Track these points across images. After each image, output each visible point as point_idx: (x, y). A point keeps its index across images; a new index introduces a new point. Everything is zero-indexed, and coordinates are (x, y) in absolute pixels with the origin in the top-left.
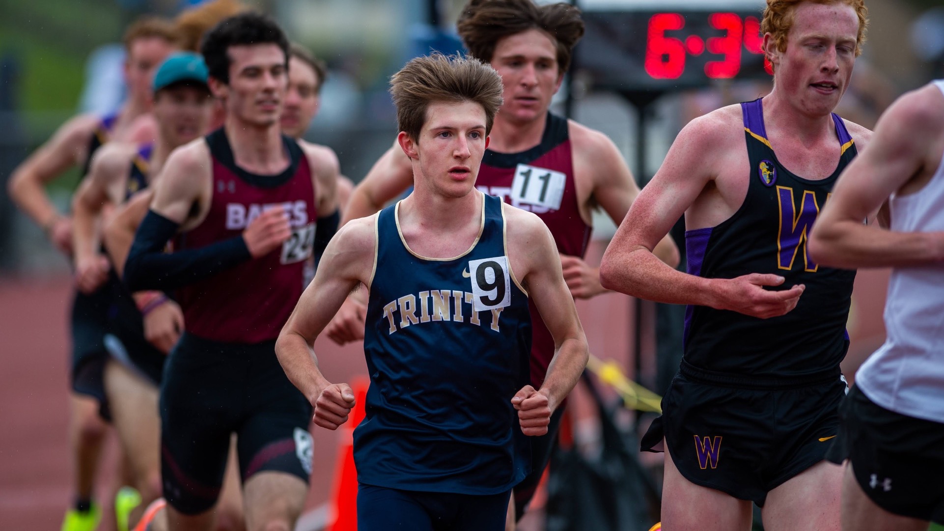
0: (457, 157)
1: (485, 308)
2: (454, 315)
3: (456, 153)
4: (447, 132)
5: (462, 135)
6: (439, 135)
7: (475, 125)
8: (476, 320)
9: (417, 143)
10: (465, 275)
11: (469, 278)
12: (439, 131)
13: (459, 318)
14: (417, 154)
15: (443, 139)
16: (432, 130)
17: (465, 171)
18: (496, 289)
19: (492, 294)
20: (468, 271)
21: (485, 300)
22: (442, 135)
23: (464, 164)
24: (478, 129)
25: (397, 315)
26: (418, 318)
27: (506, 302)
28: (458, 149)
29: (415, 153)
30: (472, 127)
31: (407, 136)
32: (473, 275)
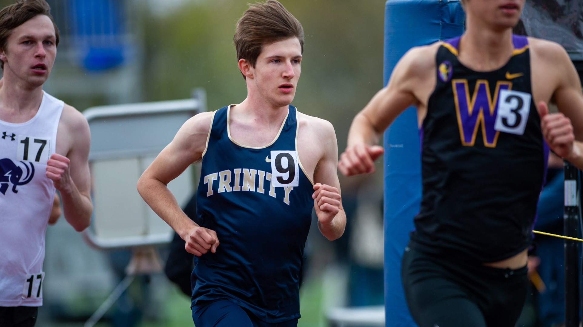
0: (285, 77)
1: (280, 185)
2: (258, 188)
3: (284, 74)
4: (278, 60)
5: (288, 61)
6: (272, 62)
7: (295, 55)
8: (272, 193)
9: (254, 67)
10: (267, 160)
11: (270, 163)
12: (272, 59)
13: (261, 190)
14: (252, 75)
15: (275, 64)
16: (267, 58)
17: (290, 86)
18: (288, 172)
19: (286, 176)
20: (270, 158)
21: (280, 179)
22: (274, 62)
23: (289, 82)
24: (298, 58)
25: (216, 184)
26: (231, 187)
27: (295, 183)
28: (286, 72)
29: (251, 74)
30: (294, 56)
31: (246, 62)
32: (273, 161)
